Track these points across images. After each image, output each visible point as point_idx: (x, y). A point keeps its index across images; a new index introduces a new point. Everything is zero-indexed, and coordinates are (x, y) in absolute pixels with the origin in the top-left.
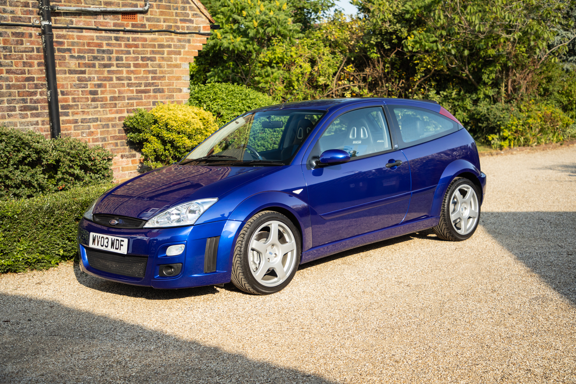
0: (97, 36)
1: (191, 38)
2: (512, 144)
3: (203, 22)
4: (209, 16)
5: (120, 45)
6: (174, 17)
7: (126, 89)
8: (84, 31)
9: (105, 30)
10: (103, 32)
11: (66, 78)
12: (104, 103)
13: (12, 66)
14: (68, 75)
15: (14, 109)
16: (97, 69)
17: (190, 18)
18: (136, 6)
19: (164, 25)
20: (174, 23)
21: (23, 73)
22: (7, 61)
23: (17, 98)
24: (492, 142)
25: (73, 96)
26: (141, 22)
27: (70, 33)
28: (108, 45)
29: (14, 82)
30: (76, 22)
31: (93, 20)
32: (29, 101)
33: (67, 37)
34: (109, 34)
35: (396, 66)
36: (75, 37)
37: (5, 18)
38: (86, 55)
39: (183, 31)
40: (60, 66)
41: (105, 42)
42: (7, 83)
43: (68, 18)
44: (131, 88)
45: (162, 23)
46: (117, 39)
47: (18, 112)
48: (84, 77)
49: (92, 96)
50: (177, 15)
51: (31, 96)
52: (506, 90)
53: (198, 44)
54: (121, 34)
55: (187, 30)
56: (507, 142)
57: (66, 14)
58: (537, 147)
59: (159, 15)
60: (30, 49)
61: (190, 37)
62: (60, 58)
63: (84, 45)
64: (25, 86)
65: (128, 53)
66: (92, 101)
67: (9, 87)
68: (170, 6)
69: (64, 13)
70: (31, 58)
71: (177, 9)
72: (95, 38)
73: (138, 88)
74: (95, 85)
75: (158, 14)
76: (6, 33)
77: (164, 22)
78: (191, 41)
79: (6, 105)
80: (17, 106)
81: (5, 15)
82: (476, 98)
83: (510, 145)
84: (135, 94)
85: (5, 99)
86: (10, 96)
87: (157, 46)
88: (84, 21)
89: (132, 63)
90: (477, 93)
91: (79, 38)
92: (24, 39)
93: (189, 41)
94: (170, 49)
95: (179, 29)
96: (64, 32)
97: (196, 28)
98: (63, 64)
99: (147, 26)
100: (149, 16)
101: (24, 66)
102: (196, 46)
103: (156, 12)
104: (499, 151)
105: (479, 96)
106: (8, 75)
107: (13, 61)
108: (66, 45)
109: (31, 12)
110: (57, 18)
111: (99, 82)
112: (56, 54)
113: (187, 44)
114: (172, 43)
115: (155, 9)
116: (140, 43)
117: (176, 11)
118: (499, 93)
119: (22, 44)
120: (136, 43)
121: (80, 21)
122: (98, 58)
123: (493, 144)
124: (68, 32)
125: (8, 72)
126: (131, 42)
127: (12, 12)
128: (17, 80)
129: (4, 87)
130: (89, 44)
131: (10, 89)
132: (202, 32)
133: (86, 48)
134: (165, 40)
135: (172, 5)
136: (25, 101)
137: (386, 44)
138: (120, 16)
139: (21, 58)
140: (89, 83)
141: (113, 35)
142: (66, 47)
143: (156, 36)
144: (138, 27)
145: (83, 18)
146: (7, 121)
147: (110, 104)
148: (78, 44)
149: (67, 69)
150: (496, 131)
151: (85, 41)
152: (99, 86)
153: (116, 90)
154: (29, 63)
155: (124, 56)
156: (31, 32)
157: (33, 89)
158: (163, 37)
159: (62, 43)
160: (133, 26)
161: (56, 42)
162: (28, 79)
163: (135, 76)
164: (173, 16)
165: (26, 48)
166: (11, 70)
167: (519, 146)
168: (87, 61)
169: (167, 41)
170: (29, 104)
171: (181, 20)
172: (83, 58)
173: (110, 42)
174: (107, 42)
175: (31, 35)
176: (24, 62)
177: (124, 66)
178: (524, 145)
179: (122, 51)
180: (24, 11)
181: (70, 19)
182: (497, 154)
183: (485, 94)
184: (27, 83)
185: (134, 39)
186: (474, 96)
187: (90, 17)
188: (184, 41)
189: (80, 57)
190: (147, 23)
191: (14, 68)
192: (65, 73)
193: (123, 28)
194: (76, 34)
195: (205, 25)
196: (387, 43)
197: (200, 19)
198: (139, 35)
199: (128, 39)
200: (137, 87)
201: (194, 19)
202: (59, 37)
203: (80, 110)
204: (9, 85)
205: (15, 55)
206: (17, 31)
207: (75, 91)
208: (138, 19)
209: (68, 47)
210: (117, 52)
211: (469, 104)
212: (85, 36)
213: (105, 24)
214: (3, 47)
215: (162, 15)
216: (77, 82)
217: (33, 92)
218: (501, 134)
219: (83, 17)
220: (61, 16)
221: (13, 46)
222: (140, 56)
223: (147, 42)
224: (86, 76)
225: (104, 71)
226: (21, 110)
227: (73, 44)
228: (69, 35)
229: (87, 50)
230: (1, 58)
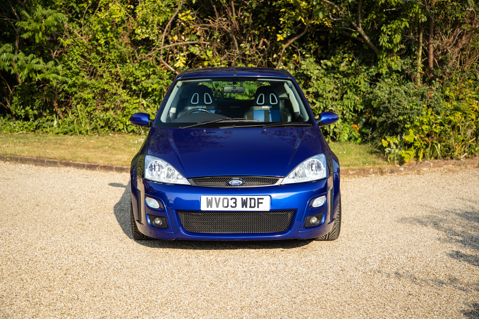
2: (421, 155)
24: (387, 150)
35: (261, 15)
52: (426, 63)
56: (412, 152)
58: (467, 161)
82: (374, 74)
83: (417, 157)
90: (376, 65)
104: (398, 166)
105: (380, 71)
118: (413, 66)
123: (390, 153)
150: (399, 130)
167: (436, 158)
178: (444, 157)
182: (392, 172)
183: (389, 67)
186: (373, 70)
211: (363, 82)
218: (404, 137)
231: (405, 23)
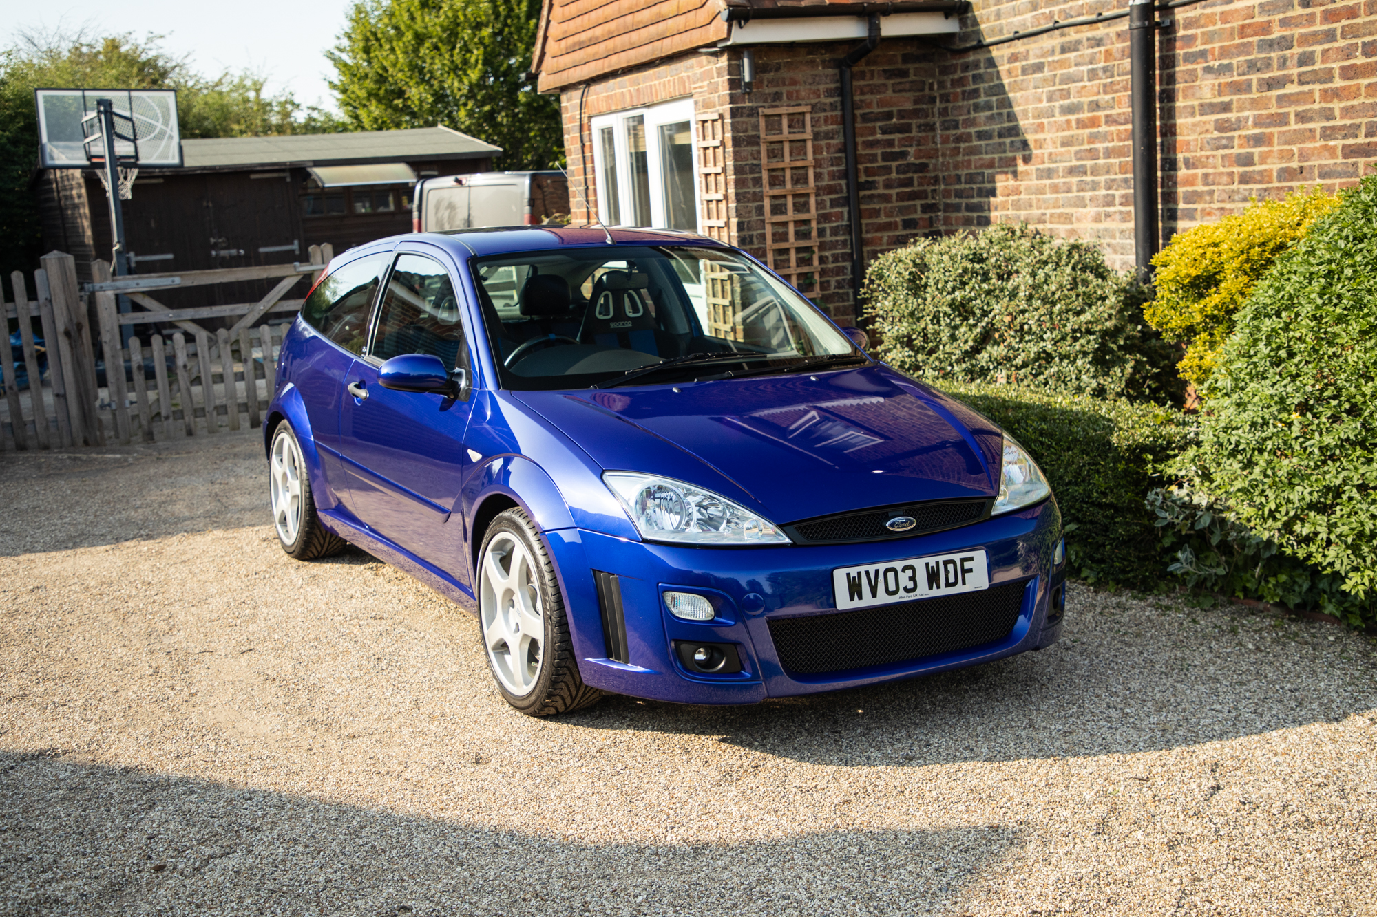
5: (1311, 19)
7: (1318, 145)
11: (1194, 125)
12: (1264, 186)
14: (1197, 118)
16: (1255, 95)
25: (1205, 171)
27: (1208, 11)
28: (1284, 23)
33: (1202, 22)
36: (1218, 17)
38: (1234, 61)
40: (1185, 97)
41: (1276, 18)
44: (1332, 143)
48: (1228, 120)
49: (1242, 169)
62: (1186, 77)
63: (1231, 34)
65: (1330, 36)
66: (1241, 182)
67: (1107, 153)
72: (1256, 11)
73: (1351, 141)
74: (1248, 138)
79: (1104, 191)
80: (1117, 193)
84: (1340, 160)
85: (1102, 178)
89: (1336, 66)
91: (1224, 17)
96: (1199, 10)
98: (1190, 92)
106: (1107, 128)
107: (1115, 96)
108: (1198, 42)
111: (1257, 131)
112: (1181, 68)
122: (1259, 64)
124: (1204, 7)
125: (1108, 120)
128: (1119, 136)
129: (1101, 154)
130: (1243, 31)
131: (1108, 157)
133: (1237, 41)
136: (1127, 183)
139: (1126, 87)
140: (1236, 134)
142: (1199, 47)
146: (1101, 226)
147: (1278, 189)
148: (1220, 35)
149: (1196, 103)
151: (1235, 25)
152: (1258, 140)
153: (1295, 148)
155: (1318, 49)
159: (1193, 40)
161: (1183, 37)
163: (1343, 104)
166: (1110, 115)
168: (1236, 78)
172: (1227, 68)
173: (1290, 14)
174: (1281, 16)
177: (1317, 78)
179: (1315, 34)
189: (1221, 70)
191: (1115, 111)
192: (1193, 114)
194: (1218, 8)
200: (1345, 137)
202: (1189, 24)
203: (1216, 205)
205: (1118, 83)
207: (1208, 157)
209: (1202, 47)
210: (1304, 40)
212: (1236, 11)
214: (1103, 68)
216: (1216, 134)
222: (1360, 41)
224: (1232, 116)
225: (1270, 99)
227: (1210, 37)
228: (1207, 16)
229: (1237, 46)
230: (1099, 93)
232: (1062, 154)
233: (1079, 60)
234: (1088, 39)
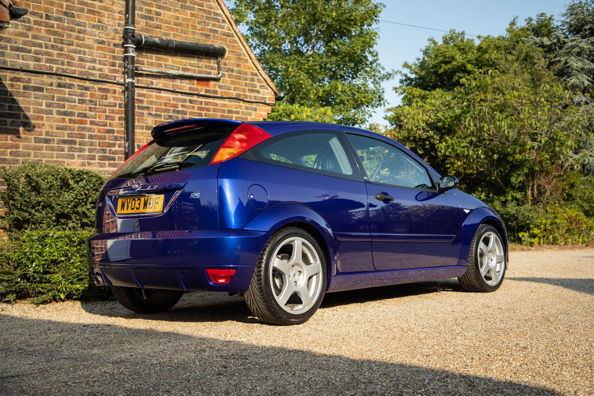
0: (173, 98)
1: (257, 107)
2: (542, 242)
3: (269, 93)
4: (274, 88)
5: (193, 108)
6: (244, 87)
8: (162, 92)
9: (182, 93)
10: (180, 94)
11: (143, 133)
13: (95, 118)
14: (145, 131)
15: (93, 158)
17: (258, 88)
18: (210, 73)
19: (234, 93)
20: (243, 92)
21: (105, 125)
22: (91, 113)
23: (98, 148)
24: (523, 239)
26: (214, 89)
27: (150, 93)
28: (183, 106)
29: (96, 133)
30: (156, 83)
31: (171, 83)
32: (108, 151)
33: (147, 96)
34: (184, 97)
36: (154, 96)
37: (93, 75)
38: (163, 114)
39: (251, 100)
40: (138, 122)
41: (180, 104)
42: (90, 133)
43: (149, 80)
45: (232, 91)
46: (191, 101)
47: (97, 161)
50: (246, 85)
51: (110, 147)
52: (533, 194)
53: (263, 113)
54: (195, 98)
55: (254, 99)
56: (537, 239)
57: (148, 76)
58: (565, 247)
59: (230, 84)
60: (113, 104)
61: (257, 105)
62: (139, 114)
63: (161, 104)
64: (105, 137)
65: (201, 115)
67: (91, 137)
68: (240, 77)
69: (146, 74)
70: (113, 112)
71: (246, 80)
72: (172, 99)
75: (229, 82)
76: (93, 87)
77: (234, 90)
78: (258, 110)
79: (87, 153)
80: (97, 155)
81: (94, 72)
82: (504, 200)
83: (540, 243)
85: (87, 148)
86: (91, 145)
87: (226, 111)
88: (163, 83)
90: (505, 196)
91: (157, 97)
92: (109, 95)
93: (255, 109)
94: (238, 115)
95: (247, 98)
96: (144, 91)
97: (262, 98)
98: (141, 120)
99: (219, 92)
100: (220, 83)
101: (106, 119)
102: (262, 115)
103: (227, 81)
104: (530, 247)
105: (507, 198)
106: (91, 126)
107: (97, 114)
108: (145, 103)
109: (117, 71)
110: (140, 78)
112: (136, 110)
113: (254, 112)
114: (240, 110)
115: (227, 78)
116: (211, 107)
117: (245, 81)
118: (525, 195)
119: (106, 99)
120: (208, 107)
121: (159, 83)
122: (173, 117)
123: (524, 241)
124: (148, 91)
125: (92, 123)
126: (203, 106)
127: (100, 70)
128: (99, 131)
129: (87, 137)
130: (166, 104)
131: (92, 139)
132: (267, 102)
133: (163, 107)
134: (234, 107)
135: (242, 76)
136: (104, 151)
137: (420, 150)
138: (195, 82)
139: (105, 111)
141: (188, 98)
142: (145, 105)
143: (226, 102)
144: (210, 93)
145: (162, 81)
148: (156, 103)
149: (144, 125)
150: (525, 229)
151: (163, 101)
154: (111, 116)
156: (115, 88)
157: (112, 140)
158: (233, 103)
159: (142, 101)
160: (206, 91)
161: (137, 99)
162: (109, 131)
164: (242, 85)
165: (109, 103)
166: (94, 121)
167: (548, 244)
168: (163, 120)
169: (236, 108)
170: (107, 154)
171: (249, 90)
172: (160, 116)
173: (185, 104)
174: (182, 104)
175: (115, 92)
176: (107, 116)
178: (552, 244)
179: (195, 113)
180: (111, 70)
181: (151, 80)
182: (528, 250)
183: (512, 196)
184: (107, 135)
185: (206, 104)
186: (503, 199)
187: (168, 80)
188: (251, 109)
189: (157, 116)
190: (219, 90)
191: (97, 120)
192: (143, 129)
193: (197, 93)
194: (155, 94)
195: (270, 96)
196: (421, 148)
197: (266, 90)
198: (211, 100)
199: (201, 103)
201: (261, 90)
202: (140, 95)
204: (91, 135)
205: (100, 109)
206: (103, 87)
208: (211, 86)
209: (147, 105)
210: (191, 113)
211: (498, 205)
212: (163, 97)
213: (181, 87)
214: (90, 100)
215: (232, 84)
217: (112, 144)
218: (531, 232)
219: (162, 79)
220: (143, 77)
221: (98, 100)
223: (218, 107)
226: (100, 160)
227: (151, 103)
228: (149, 95)
229: (164, 109)
230: (86, 110)
231: (526, 171)
232: (57, 133)
233: (72, 93)
234: (78, 86)
